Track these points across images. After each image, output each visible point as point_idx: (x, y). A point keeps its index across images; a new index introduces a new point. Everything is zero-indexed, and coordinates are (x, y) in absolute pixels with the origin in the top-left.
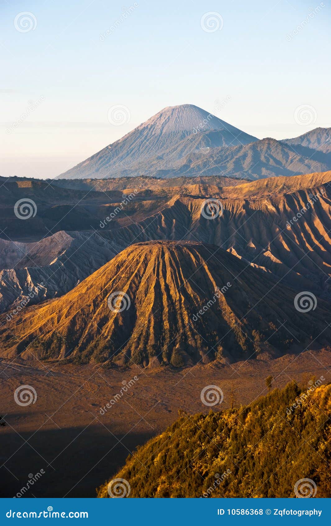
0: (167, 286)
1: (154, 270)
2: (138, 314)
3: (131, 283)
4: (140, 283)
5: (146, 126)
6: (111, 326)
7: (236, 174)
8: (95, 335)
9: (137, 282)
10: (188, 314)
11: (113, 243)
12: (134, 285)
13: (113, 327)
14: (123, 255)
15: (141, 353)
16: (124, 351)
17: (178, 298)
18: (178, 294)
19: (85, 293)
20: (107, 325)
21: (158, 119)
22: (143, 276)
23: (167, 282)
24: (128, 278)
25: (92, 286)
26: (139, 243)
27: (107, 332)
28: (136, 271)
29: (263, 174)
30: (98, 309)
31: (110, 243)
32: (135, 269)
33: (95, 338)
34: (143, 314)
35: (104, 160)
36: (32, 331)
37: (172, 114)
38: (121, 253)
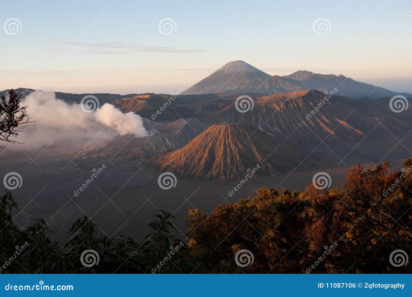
0: (229, 144)
1: (223, 136)
2: (216, 156)
3: (213, 142)
4: (217, 142)
5: (220, 70)
6: (204, 161)
7: (261, 92)
8: (196, 165)
9: (215, 142)
10: (239, 156)
11: (205, 124)
12: (214, 143)
13: (205, 162)
14: (209, 129)
15: (217, 173)
16: (210, 173)
17: (234, 149)
18: (234, 147)
19: (192, 147)
20: (202, 161)
21: (226, 67)
22: (218, 139)
23: (229, 141)
24: (212, 140)
25: (195, 143)
26: (216, 124)
27: (202, 164)
28: (215, 137)
29: (274, 92)
30: (198, 154)
31: (203, 124)
32: (215, 136)
33: (196, 167)
34: (218, 156)
35: (201, 86)
36: (168, 163)
37: (232, 65)
38: (208, 128)
